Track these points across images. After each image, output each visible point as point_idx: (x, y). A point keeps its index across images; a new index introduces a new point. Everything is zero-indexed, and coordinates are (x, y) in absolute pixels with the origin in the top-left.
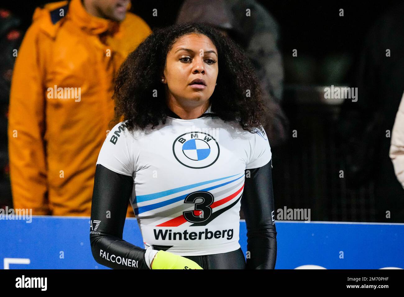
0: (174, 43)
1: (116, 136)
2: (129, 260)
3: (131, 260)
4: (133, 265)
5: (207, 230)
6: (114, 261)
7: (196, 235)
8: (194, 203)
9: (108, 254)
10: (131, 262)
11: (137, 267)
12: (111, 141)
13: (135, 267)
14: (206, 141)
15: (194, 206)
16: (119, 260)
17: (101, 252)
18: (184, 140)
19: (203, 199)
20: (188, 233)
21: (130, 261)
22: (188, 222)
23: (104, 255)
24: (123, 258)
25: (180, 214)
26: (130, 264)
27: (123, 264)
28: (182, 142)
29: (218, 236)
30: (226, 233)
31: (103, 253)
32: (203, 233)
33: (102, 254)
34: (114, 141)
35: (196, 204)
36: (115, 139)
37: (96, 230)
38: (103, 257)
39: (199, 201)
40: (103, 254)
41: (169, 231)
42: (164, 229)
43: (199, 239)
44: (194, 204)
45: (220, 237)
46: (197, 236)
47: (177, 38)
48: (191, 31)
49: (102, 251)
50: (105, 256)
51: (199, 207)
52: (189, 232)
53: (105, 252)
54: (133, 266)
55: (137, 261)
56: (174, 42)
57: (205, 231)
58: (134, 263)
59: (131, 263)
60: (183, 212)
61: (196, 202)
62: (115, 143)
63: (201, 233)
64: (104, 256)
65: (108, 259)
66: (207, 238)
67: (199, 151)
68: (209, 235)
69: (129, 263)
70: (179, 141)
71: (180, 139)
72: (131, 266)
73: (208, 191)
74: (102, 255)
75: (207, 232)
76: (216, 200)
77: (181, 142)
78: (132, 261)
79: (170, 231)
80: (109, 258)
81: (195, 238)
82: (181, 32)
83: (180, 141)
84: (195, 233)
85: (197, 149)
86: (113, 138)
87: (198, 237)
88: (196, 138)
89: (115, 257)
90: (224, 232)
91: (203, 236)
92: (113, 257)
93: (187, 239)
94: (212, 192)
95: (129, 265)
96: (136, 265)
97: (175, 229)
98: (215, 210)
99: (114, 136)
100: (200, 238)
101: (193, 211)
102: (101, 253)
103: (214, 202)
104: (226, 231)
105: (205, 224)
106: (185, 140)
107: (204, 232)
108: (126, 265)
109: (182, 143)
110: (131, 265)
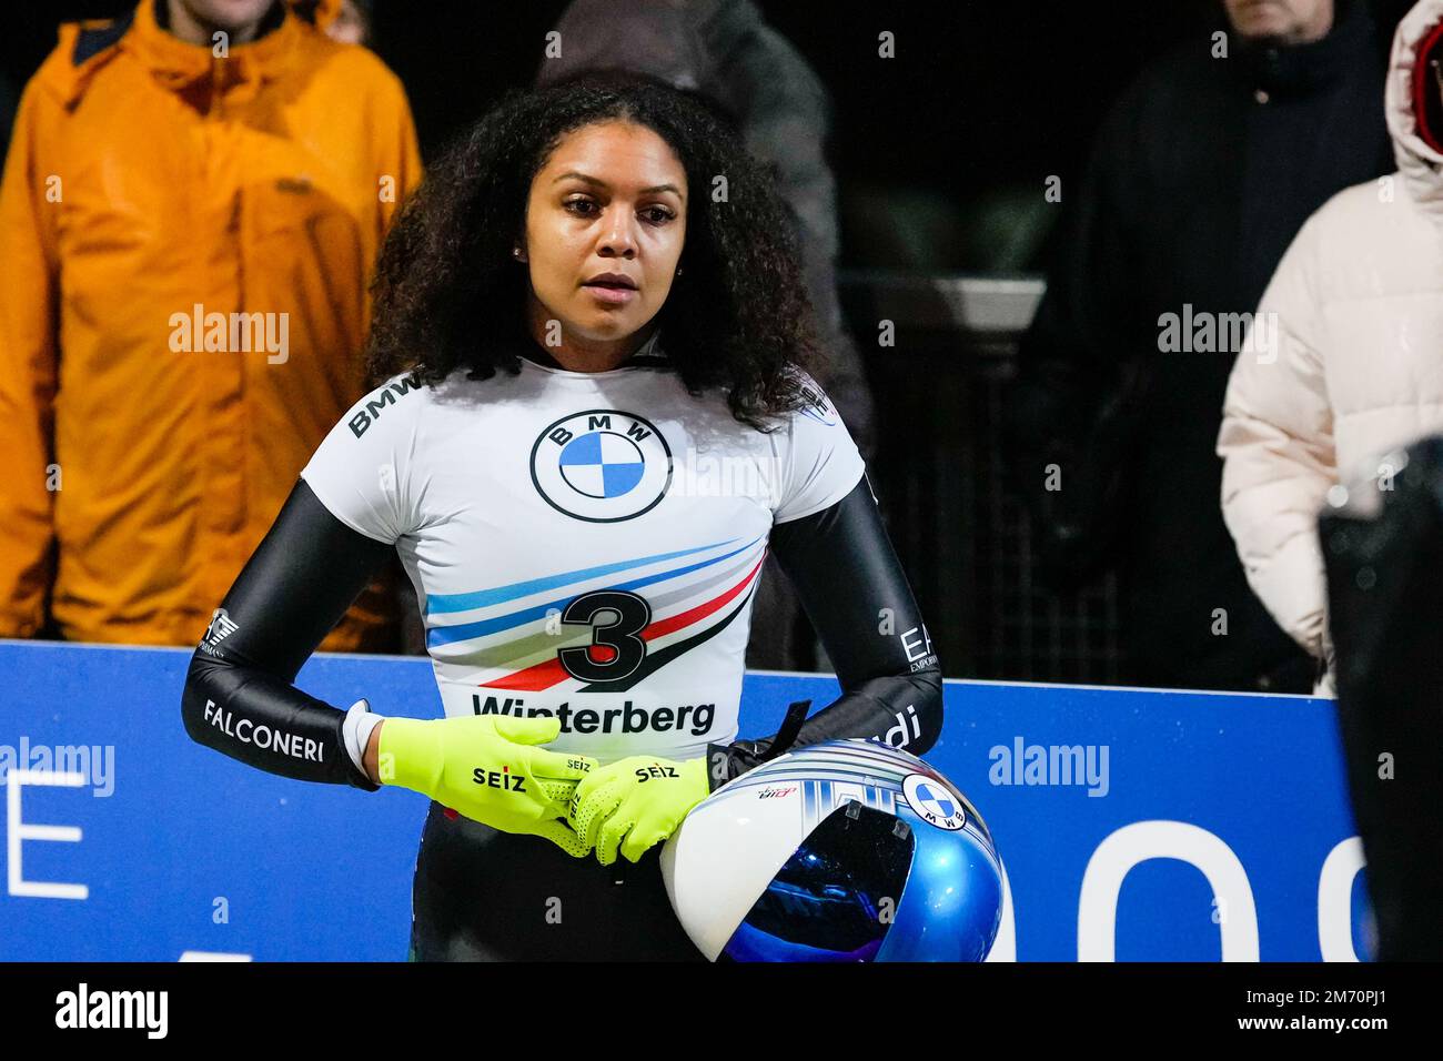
0: (557, 146)
1: (368, 413)
2: (295, 738)
3: (301, 739)
4: (309, 753)
5: (628, 705)
6: (248, 740)
7: (595, 718)
8: (590, 624)
9: (230, 715)
10: (303, 744)
11: (321, 760)
12: (351, 425)
13: (314, 759)
14: (633, 438)
15: (592, 633)
16: (263, 737)
17: (207, 708)
18: (566, 436)
19: (614, 611)
20: (570, 713)
21: (298, 743)
22: (571, 679)
23: (218, 717)
24: (277, 733)
25: (550, 654)
26: (297, 751)
27: (275, 749)
28: (561, 440)
29: (662, 724)
30: (689, 717)
31: (214, 710)
32: (618, 712)
33: (211, 714)
34: (360, 428)
35: (595, 627)
36: (364, 423)
37: (214, 644)
38: (214, 723)
39: (606, 618)
40: (214, 714)
41: (514, 702)
42: (501, 696)
43: (604, 731)
44: (591, 628)
45: (668, 726)
46: (598, 722)
47: (567, 131)
48: (608, 115)
49: (213, 705)
50: (220, 720)
51: (603, 634)
52: (575, 708)
53: (220, 710)
54: (307, 757)
55: (321, 744)
56: (556, 143)
57: (622, 708)
58: (311, 747)
59: (300, 748)
60: (559, 651)
61: (596, 622)
62: (359, 434)
63: (609, 715)
64: (218, 722)
65: (228, 732)
66: (627, 728)
67: (610, 471)
68: (636, 721)
69: (294, 747)
70: (552, 437)
71: (556, 432)
72: (300, 756)
73: (634, 591)
74: (211, 718)
75: (629, 710)
76: (658, 616)
77: (557, 441)
78: (304, 740)
79: (520, 702)
80: (232, 728)
81: (593, 729)
82: (579, 115)
83: (556, 436)
84: (593, 714)
85: (606, 461)
86: (360, 418)
87: (601, 725)
88: (604, 428)
89: (251, 726)
90: (683, 711)
91: (618, 722)
92: (245, 726)
93: (569, 730)
94: (645, 592)
95: (294, 754)
96: (316, 754)
97: (532, 699)
98: (654, 646)
99: (362, 413)
100: (607, 729)
101: (588, 647)
102: (208, 712)
103: (653, 621)
104: (690, 709)
105: (624, 687)
106: (571, 435)
107: (621, 711)
108: (287, 752)
109: (561, 444)
110: (302, 752)
